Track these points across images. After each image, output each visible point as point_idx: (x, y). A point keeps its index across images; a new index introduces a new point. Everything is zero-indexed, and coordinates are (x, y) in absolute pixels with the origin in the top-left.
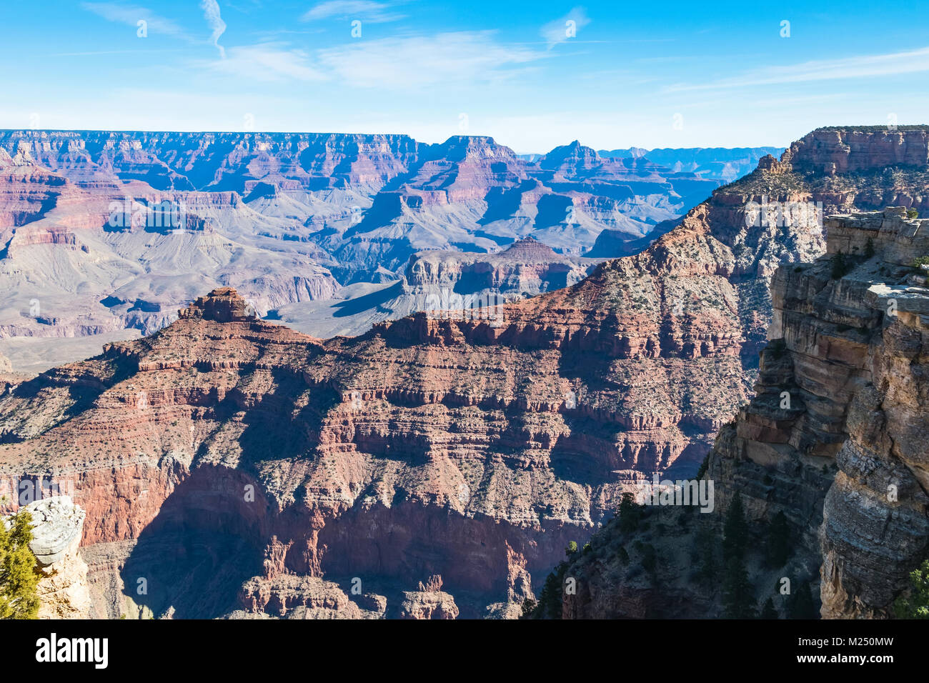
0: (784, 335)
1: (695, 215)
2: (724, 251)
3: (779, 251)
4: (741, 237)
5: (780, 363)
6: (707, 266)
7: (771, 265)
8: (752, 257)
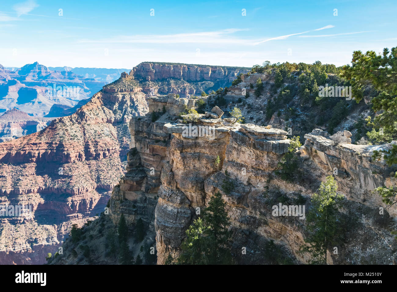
0: (136, 146)
1: (96, 97)
2: (109, 112)
3: (132, 112)
4: (116, 106)
5: (135, 157)
6: (103, 119)
7: (129, 117)
8: (121, 114)
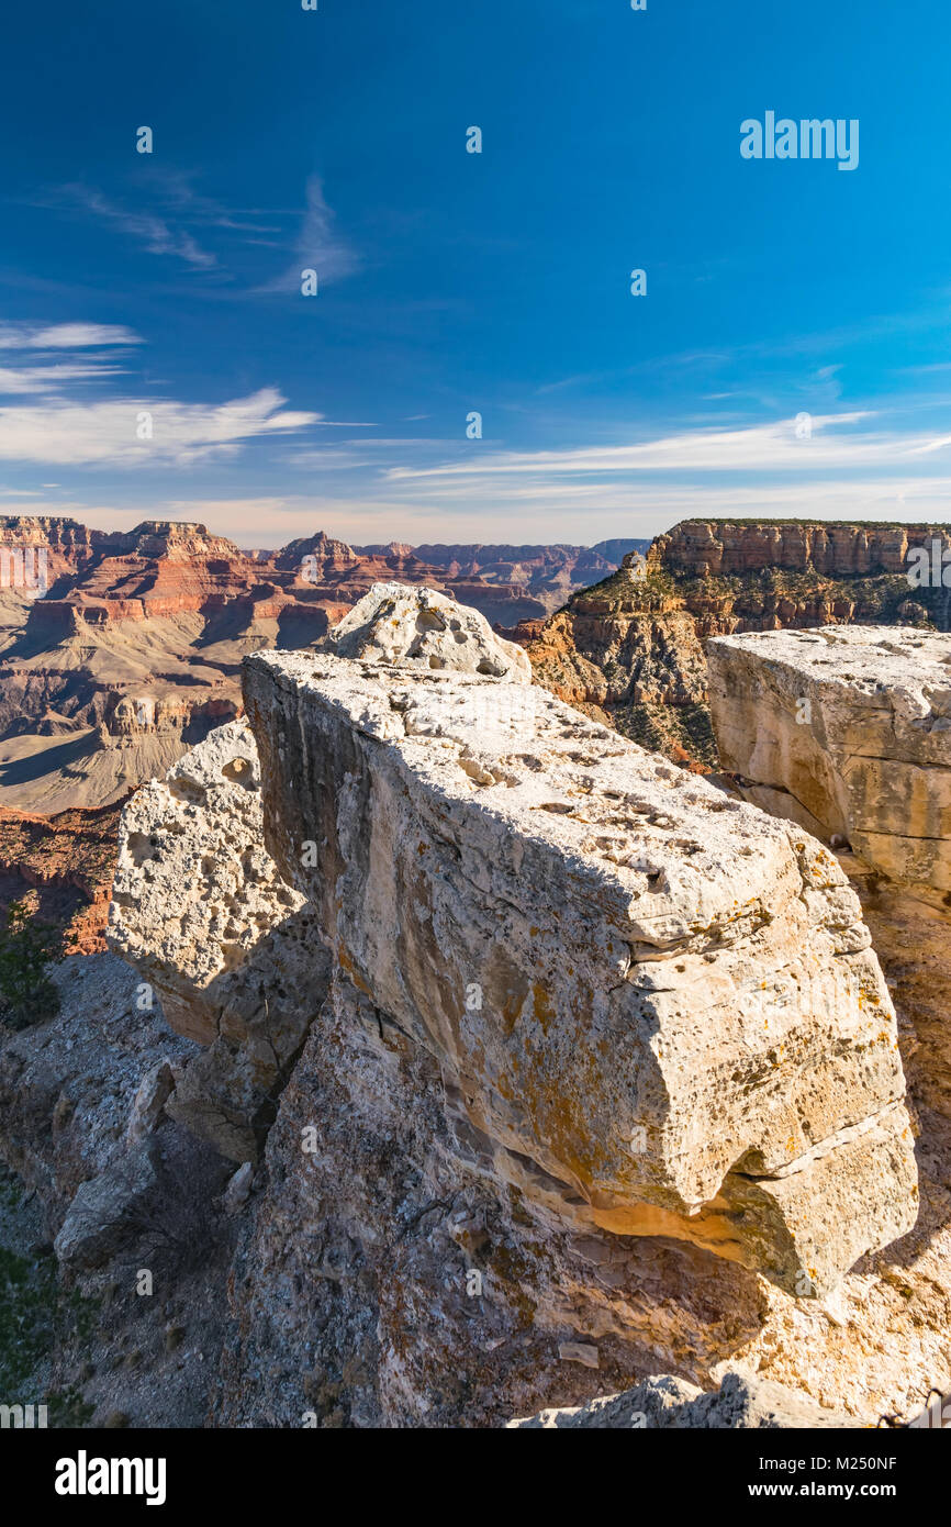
1: (554, 627)
2: (593, 672)
3: (658, 671)
4: (612, 654)
6: (575, 691)
7: (651, 688)
8: (626, 678)
